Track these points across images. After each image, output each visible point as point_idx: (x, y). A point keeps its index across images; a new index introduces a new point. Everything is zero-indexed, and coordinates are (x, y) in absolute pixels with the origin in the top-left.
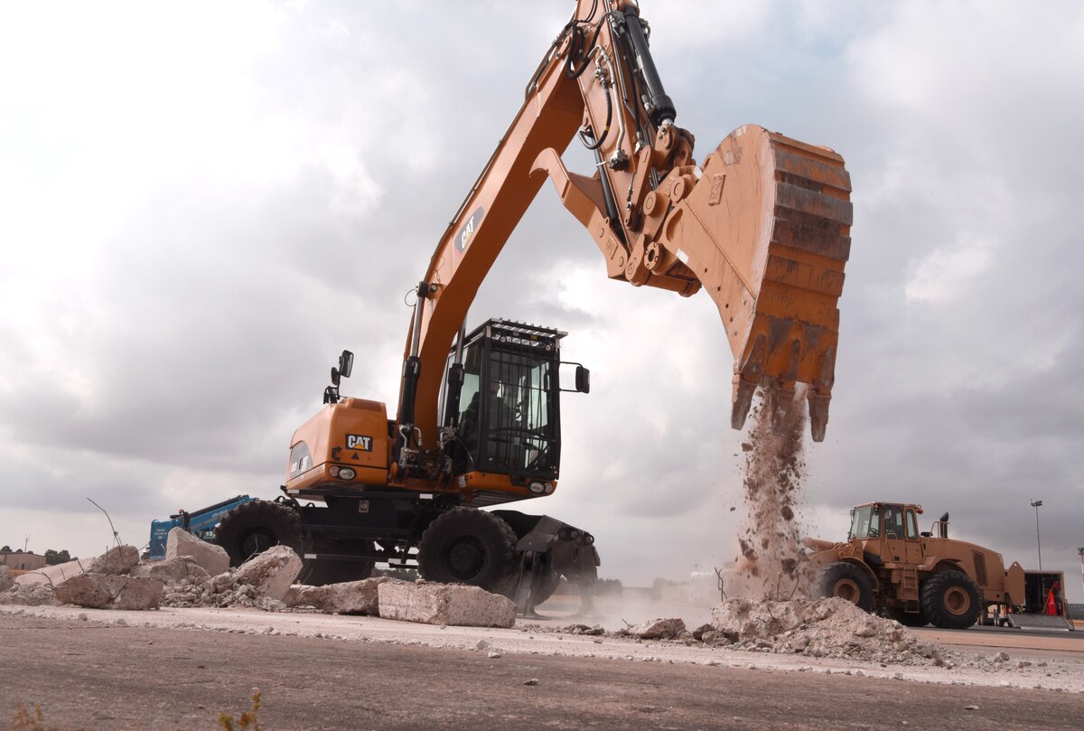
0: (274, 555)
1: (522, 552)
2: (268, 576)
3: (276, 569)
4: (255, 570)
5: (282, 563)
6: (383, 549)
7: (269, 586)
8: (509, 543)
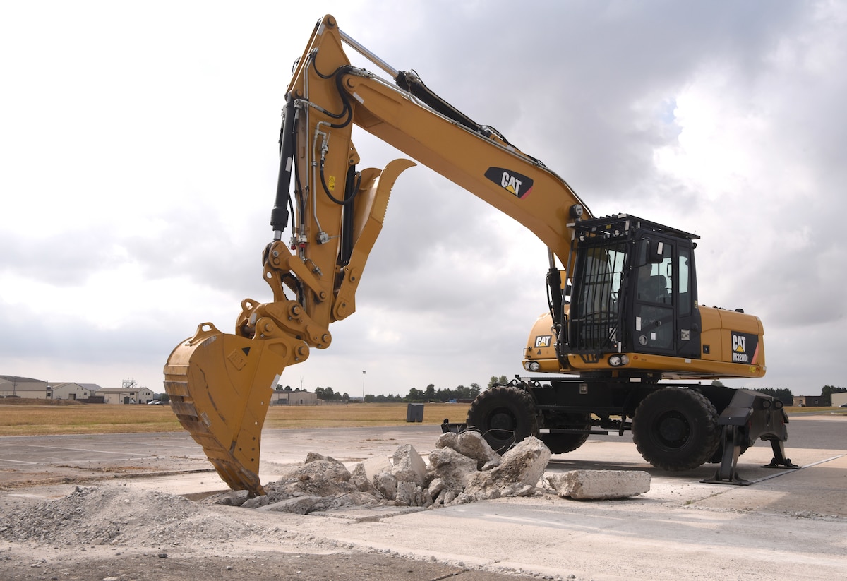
0: (529, 447)
1: (723, 426)
2: (526, 466)
3: (532, 460)
4: (515, 460)
5: (536, 455)
6: (600, 419)
7: (527, 475)
8: (710, 417)
